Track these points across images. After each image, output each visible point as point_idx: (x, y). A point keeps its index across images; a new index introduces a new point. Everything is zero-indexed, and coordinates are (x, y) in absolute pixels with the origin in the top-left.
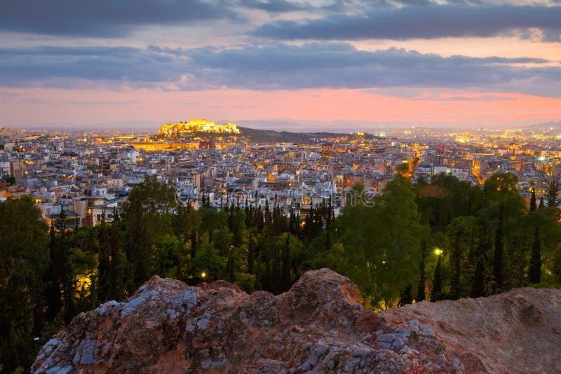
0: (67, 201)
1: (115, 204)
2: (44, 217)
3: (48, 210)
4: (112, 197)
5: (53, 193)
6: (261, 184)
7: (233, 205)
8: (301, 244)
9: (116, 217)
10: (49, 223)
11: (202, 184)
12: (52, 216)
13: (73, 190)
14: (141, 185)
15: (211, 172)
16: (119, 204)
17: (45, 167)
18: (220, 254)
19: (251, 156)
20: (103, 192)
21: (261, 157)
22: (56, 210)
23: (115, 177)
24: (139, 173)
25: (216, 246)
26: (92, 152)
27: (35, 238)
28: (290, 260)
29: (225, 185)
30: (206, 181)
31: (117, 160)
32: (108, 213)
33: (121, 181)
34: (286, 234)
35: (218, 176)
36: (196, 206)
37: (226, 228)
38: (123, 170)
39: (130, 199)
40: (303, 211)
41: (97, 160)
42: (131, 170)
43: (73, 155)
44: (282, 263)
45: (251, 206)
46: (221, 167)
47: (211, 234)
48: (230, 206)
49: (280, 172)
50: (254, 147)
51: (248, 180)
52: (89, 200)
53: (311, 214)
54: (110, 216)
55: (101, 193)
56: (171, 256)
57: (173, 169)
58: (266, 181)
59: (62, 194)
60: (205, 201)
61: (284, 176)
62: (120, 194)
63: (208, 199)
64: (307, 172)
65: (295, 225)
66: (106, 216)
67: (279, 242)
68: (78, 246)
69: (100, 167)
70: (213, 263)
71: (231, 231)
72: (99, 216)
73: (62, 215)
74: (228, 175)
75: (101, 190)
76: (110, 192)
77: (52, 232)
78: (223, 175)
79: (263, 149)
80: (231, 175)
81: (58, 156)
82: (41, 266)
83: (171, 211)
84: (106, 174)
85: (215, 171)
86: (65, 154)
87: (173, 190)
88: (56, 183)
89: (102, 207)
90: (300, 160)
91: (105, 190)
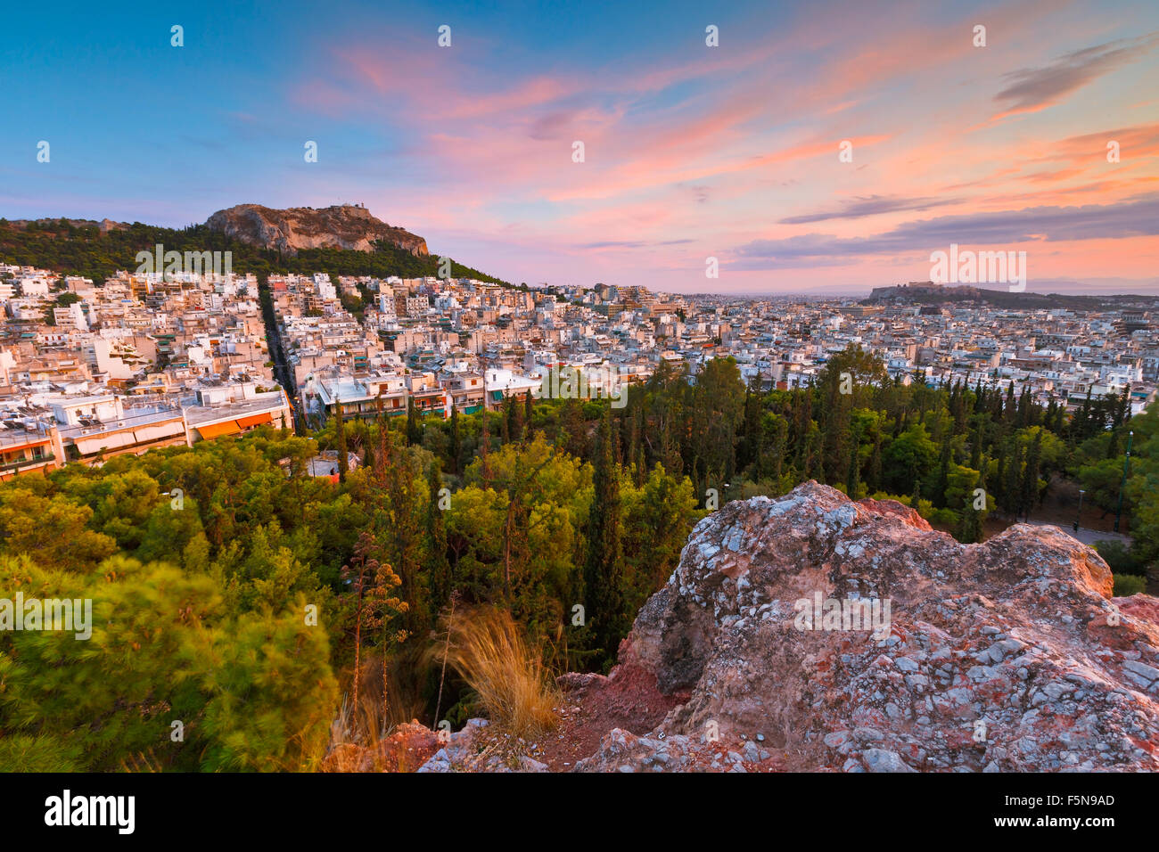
0: (765, 364)
1: (812, 371)
2: (743, 377)
3: (746, 371)
4: (809, 363)
5: (753, 356)
6: (1004, 362)
7: (959, 383)
8: (1061, 444)
9: (811, 384)
10: (746, 383)
11: (918, 356)
12: (749, 377)
13: (771, 353)
14: (843, 352)
15: (931, 342)
16: (816, 371)
17: (748, 331)
18: (932, 439)
19: (994, 325)
20: (801, 357)
21: (1010, 328)
22: (754, 372)
23: (814, 343)
24: (842, 340)
25: (927, 430)
26: (794, 317)
27: (733, 396)
28: (1040, 463)
29: (950, 359)
30: (924, 352)
31: (819, 326)
32: (803, 378)
33: (820, 347)
34: (1036, 429)
35: (942, 347)
36: (907, 381)
37: (945, 410)
38: (824, 336)
39: (828, 367)
40: (1071, 401)
41: (798, 326)
42: (832, 336)
43: (774, 319)
44: (1025, 464)
45: (985, 387)
46: (947, 337)
47: (922, 416)
48: (953, 385)
49: (1038, 348)
50: (999, 314)
51: (986, 354)
52: (786, 364)
53: (1087, 407)
54: (805, 382)
55: (798, 359)
56: (868, 432)
57: (881, 338)
58: (1013, 357)
59: (761, 356)
60: (919, 377)
61: (1044, 352)
62: (819, 361)
63: (924, 374)
64: (1087, 349)
65: (1054, 418)
66: (801, 382)
67: (1024, 436)
68: (771, 408)
69: (799, 332)
70: (921, 448)
71: (952, 415)
72: (794, 381)
73: (758, 377)
74: (956, 347)
75: (798, 355)
76: (807, 357)
77: (749, 392)
78: (948, 347)
79: (1015, 317)
80: (960, 348)
81: (761, 320)
82: (736, 422)
83: (874, 383)
84: (805, 339)
85: (937, 340)
86: (768, 319)
87: (880, 361)
88: (756, 346)
89: (797, 373)
90: (1077, 333)
91: (803, 355)
